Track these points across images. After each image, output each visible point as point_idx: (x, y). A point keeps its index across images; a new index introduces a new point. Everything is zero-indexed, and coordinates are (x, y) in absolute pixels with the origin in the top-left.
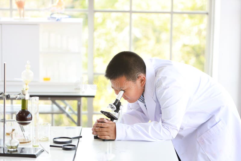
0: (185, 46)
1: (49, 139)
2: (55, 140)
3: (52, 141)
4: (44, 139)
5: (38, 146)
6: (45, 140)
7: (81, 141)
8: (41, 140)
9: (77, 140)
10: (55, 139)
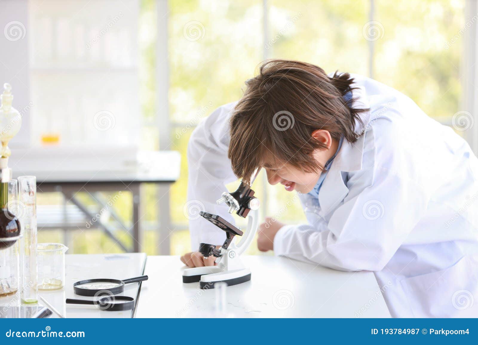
0: (409, 53)
1: (64, 284)
2: (79, 287)
3: (73, 291)
4: (50, 284)
5: (37, 302)
6: (53, 287)
7: (146, 288)
8: (44, 288)
9: (136, 286)
10: (79, 283)
